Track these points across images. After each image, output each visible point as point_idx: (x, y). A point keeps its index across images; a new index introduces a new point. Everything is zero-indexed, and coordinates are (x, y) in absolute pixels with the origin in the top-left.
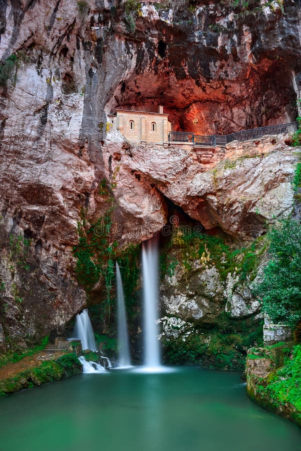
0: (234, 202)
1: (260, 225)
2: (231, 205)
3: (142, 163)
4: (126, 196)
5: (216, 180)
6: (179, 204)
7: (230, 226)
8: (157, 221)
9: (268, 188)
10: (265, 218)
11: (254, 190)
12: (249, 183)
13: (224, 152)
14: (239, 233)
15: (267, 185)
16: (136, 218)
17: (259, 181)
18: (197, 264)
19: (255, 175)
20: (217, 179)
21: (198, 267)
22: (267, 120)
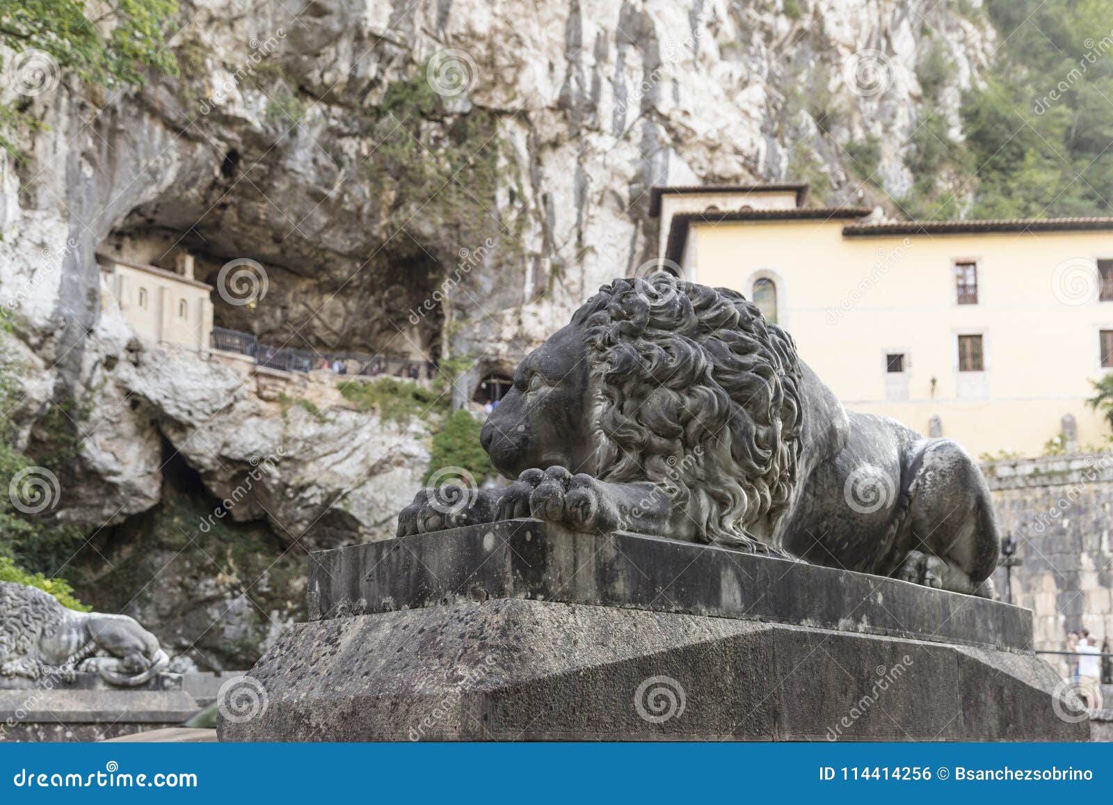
0: (309, 485)
1: (346, 532)
2: (302, 489)
3: (153, 381)
4: (100, 438)
5: (285, 440)
6: (201, 466)
7: (290, 524)
8: (147, 492)
9: (372, 472)
10: (358, 523)
11: (350, 469)
12: (342, 454)
13: (305, 386)
14: (305, 539)
15: (374, 467)
16: (104, 482)
17: (360, 455)
18: (207, 586)
19: (355, 444)
20: (289, 438)
21: (209, 593)
22: (381, 331)
